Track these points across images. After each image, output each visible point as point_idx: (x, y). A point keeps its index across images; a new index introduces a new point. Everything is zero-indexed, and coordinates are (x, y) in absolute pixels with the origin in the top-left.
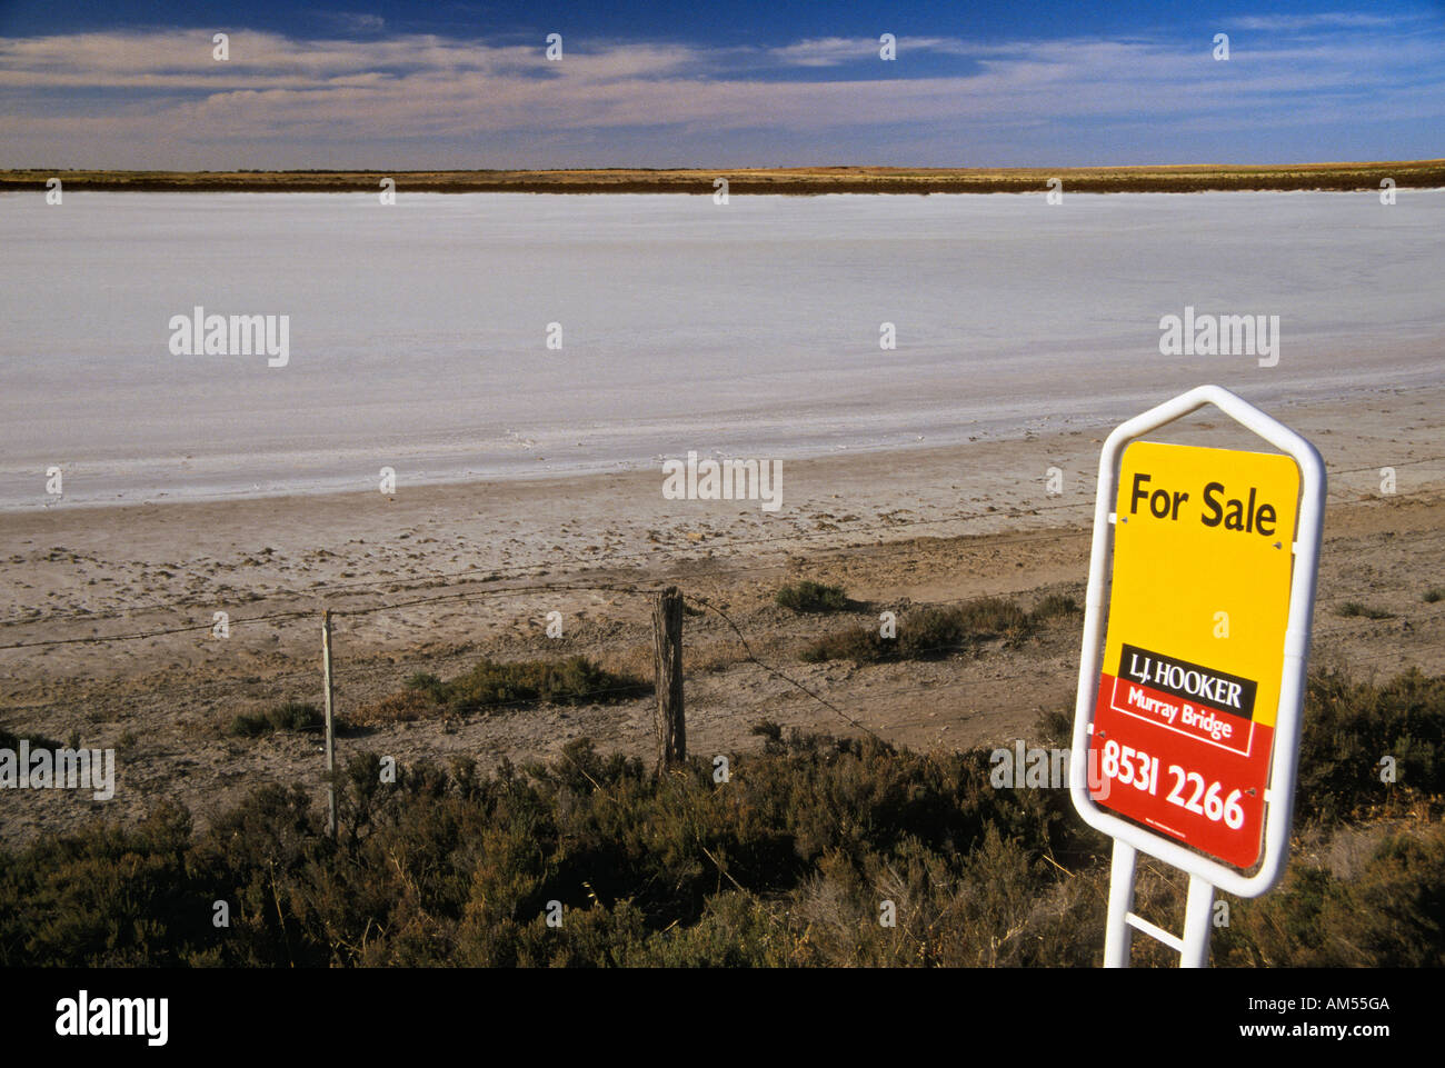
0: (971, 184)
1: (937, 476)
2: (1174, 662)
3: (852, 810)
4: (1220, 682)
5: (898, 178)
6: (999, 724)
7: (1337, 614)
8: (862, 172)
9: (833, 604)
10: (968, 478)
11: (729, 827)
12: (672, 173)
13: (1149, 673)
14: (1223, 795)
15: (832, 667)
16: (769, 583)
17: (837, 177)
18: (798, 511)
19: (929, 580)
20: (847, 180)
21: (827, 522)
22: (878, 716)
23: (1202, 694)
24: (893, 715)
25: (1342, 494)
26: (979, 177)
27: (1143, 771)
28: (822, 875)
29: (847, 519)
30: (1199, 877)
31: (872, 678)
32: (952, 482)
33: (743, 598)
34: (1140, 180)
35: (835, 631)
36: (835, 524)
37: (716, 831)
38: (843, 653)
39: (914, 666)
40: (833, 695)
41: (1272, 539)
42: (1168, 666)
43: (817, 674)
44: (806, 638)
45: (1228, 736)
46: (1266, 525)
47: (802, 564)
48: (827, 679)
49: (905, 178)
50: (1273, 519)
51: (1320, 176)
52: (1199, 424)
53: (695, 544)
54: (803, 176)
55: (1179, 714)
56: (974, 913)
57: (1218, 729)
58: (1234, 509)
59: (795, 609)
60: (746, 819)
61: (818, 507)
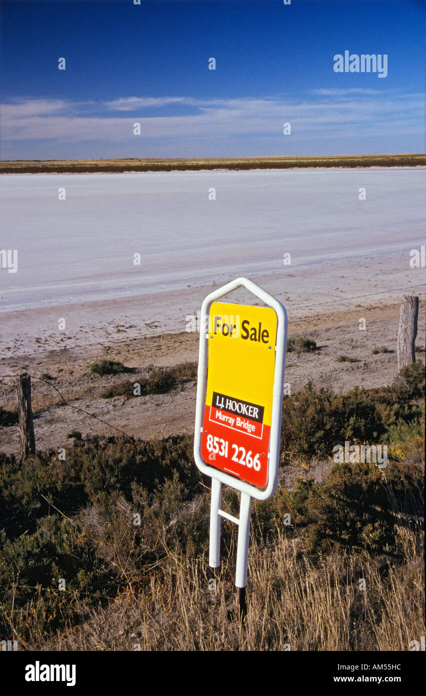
0: (190, 166)
1: (173, 304)
2: (233, 399)
3: (112, 469)
4: (250, 407)
5: (156, 164)
6: (190, 421)
7: (337, 361)
8: (140, 161)
9: (118, 370)
10: (187, 304)
11: (54, 483)
12: (48, 163)
13: (224, 404)
14: (253, 456)
15: (115, 400)
16: (92, 360)
17: (128, 163)
18: (108, 324)
19: (167, 354)
20: (132, 165)
21: (121, 329)
22: (135, 421)
23: (244, 413)
24: (142, 421)
25: (347, 305)
26: (194, 162)
27: (222, 447)
28: (92, 504)
29: (131, 327)
30: (244, 492)
31: (134, 404)
32: (179, 307)
33: (80, 368)
34: (265, 163)
35: (119, 382)
36: (125, 329)
37: (47, 486)
38: (120, 393)
39: (153, 397)
40: (116, 413)
41: (267, 345)
42: (231, 401)
43: (108, 404)
44: (105, 387)
45: (254, 431)
46: (265, 339)
47: (108, 350)
48: (113, 406)
49: (159, 163)
50: (268, 336)
51: (341, 161)
52: (289, 275)
53: (58, 343)
54: (112, 163)
55: (235, 422)
56: (157, 514)
57: (250, 427)
58: (253, 332)
59: (100, 373)
60: (62, 479)
61: (117, 322)
